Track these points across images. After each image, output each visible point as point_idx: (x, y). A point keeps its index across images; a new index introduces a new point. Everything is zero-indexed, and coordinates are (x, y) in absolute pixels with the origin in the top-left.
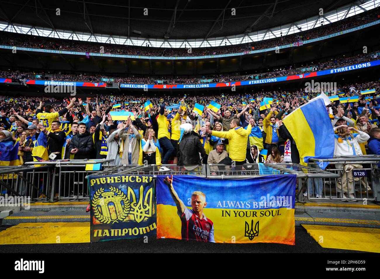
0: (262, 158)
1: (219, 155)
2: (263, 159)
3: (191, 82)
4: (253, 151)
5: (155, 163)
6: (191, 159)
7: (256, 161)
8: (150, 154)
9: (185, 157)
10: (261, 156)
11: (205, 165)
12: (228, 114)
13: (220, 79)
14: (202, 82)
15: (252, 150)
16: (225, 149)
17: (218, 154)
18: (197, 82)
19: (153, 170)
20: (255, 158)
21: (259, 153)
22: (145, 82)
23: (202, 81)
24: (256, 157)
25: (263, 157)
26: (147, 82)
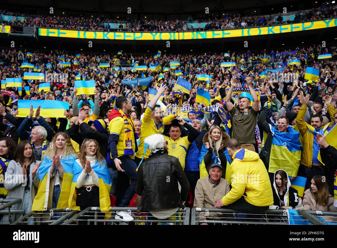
0: (295, 194)
1: (214, 186)
2: (298, 196)
3: (170, 28)
4: (279, 181)
5: (98, 205)
6: (165, 198)
7: (283, 200)
8: (89, 189)
9: (155, 195)
10: (292, 191)
11: (189, 208)
12: (244, 103)
13: (223, 21)
14: (190, 27)
15: (276, 178)
16: (224, 176)
17: (211, 185)
18: (181, 27)
19: (93, 218)
20: (281, 194)
21: (289, 184)
22: (86, 26)
23: (190, 25)
24: (284, 193)
25: (297, 192)
26: (89, 26)
